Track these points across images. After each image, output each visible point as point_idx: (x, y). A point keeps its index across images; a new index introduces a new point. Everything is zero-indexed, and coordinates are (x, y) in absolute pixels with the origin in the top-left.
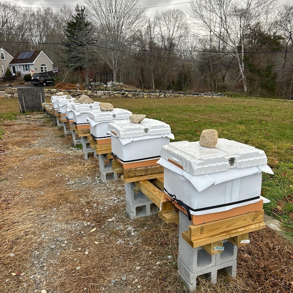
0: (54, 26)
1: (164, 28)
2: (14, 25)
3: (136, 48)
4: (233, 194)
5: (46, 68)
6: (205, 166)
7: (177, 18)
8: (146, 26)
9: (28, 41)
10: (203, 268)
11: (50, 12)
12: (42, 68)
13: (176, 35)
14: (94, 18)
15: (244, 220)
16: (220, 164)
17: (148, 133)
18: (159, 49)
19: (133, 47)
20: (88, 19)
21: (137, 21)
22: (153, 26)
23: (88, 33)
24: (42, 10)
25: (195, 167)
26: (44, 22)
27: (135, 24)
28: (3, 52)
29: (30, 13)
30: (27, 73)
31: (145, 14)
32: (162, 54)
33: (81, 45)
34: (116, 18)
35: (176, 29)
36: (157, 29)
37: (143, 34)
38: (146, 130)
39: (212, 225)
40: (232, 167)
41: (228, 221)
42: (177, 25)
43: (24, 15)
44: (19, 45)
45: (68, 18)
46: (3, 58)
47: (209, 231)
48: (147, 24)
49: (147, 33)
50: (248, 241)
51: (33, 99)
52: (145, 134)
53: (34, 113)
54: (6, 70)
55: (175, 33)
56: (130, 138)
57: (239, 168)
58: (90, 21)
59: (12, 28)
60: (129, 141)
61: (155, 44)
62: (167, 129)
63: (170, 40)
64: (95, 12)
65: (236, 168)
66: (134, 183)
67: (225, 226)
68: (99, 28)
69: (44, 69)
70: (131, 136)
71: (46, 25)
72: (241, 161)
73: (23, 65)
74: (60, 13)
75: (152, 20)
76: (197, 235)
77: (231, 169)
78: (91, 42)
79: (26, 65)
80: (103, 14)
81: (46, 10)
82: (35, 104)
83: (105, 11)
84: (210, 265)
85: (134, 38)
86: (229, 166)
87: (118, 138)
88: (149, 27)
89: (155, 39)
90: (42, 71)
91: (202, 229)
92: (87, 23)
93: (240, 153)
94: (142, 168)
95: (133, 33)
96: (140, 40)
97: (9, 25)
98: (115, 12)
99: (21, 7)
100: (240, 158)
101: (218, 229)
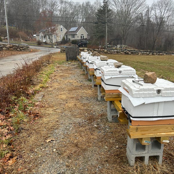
0: (91, 12)
1: (158, 11)
2: (69, 12)
3: (138, 24)
4: (159, 111)
5: (83, 36)
6: (140, 92)
7: (167, 4)
8: (146, 10)
9: (76, 21)
10: (140, 153)
11: (89, 4)
12: (81, 36)
13: (166, 15)
14: (113, 7)
15: (166, 128)
16: (150, 92)
17: (121, 74)
18: (153, 25)
19: (136, 23)
20: (110, 7)
21: (140, 7)
22: (150, 10)
23: (109, 16)
24: (85, 3)
25: (134, 93)
26: (85, 10)
27: (139, 9)
28: (62, 27)
29: (78, 5)
30: (73, 39)
31: (146, 3)
32: (155, 28)
33: (104, 23)
34: (127, 6)
35: (166, 11)
36: (153, 12)
37: (144, 15)
38: (120, 72)
39: (144, 128)
40: (158, 95)
41: (155, 127)
42: (167, 9)
43: (75, 7)
44: (71, 23)
45: (98, 7)
46: (62, 31)
47: (141, 131)
48: (147, 9)
49: (146, 15)
50: (168, 142)
51: (73, 53)
52: (119, 74)
53: (73, 61)
54: (63, 37)
55: (165, 14)
56: (110, 75)
57: (163, 96)
58: (111, 9)
59: (68, 14)
60: (109, 77)
61: (151, 21)
62: (134, 72)
63: (162, 18)
64: (114, 3)
65: (161, 96)
66: (111, 101)
67: (153, 130)
68: (116, 13)
69: (82, 37)
70: (111, 75)
71: (86, 11)
72: (165, 92)
73: (72, 35)
74: (94, 5)
75: (150, 6)
76: (133, 131)
77: (158, 96)
78: (110, 21)
79: (73, 35)
80: (119, 4)
81: (87, 3)
82: (74, 56)
83: (120, 2)
84: (144, 152)
85: (137, 18)
86: (157, 94)
87: (104, 75)
88: (148, 11)
89: (151, 18)
90: (81, 38)
91: (137, 129)
92: (109, 10)
93: (165, 87)
94: (117, 94)
95: (137, 15)
96: (141, 19)
97: (67, 12)
98: (127, 2)
99: (74, 2)
100: (164, 90)
101: (148, 130)
